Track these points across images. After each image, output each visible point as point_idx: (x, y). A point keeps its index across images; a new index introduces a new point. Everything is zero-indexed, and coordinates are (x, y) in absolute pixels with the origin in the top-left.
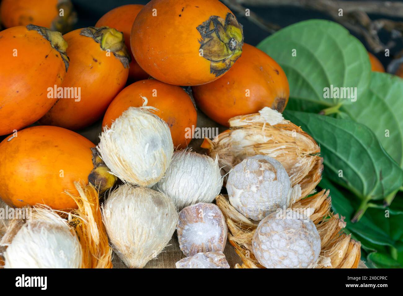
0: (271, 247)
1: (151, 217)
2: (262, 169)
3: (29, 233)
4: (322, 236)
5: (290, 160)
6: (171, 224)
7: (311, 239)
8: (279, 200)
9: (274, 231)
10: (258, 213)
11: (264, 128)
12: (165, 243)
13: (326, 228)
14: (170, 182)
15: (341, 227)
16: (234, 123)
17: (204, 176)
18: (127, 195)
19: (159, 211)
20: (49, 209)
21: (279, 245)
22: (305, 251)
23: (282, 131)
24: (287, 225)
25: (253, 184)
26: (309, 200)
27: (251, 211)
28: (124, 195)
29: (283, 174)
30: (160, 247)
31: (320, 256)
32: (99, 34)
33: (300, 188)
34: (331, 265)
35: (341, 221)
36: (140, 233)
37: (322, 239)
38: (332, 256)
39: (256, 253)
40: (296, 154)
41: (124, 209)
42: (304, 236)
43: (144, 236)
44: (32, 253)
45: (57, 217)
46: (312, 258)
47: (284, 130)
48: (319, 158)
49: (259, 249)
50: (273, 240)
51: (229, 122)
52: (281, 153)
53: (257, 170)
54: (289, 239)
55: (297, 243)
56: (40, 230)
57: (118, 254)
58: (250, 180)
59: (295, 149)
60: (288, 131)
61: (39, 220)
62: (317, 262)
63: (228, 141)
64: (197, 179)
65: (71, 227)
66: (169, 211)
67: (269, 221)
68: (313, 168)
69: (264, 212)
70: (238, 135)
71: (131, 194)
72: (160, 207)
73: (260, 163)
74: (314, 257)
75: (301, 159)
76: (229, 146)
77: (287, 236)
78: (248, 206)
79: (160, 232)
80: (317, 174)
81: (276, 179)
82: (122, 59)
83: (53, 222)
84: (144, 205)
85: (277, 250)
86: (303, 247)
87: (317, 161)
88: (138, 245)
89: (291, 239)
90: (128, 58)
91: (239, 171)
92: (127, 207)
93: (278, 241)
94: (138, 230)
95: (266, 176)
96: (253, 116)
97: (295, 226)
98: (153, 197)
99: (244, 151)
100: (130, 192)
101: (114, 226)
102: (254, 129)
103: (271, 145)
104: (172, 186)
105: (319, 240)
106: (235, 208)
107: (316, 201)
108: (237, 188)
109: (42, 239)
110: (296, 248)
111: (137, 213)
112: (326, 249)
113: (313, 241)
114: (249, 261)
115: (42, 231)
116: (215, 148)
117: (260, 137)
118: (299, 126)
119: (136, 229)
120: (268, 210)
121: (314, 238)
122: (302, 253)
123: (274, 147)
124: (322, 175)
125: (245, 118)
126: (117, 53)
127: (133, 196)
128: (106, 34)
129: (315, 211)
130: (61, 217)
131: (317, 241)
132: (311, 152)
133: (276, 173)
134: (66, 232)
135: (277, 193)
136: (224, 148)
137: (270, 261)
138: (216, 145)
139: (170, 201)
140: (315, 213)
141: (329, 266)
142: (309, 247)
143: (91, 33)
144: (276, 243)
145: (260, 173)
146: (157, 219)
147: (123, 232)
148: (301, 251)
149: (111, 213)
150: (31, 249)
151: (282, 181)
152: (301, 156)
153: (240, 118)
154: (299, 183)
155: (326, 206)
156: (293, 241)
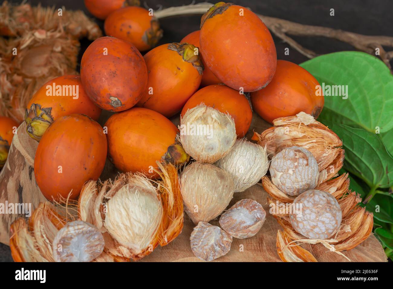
0: (304, 219)
1: (214, 187)
2: (297, 157)
3: (126, 192)
4: (343, 210)
5: (319, 151)
6: (229, 193)
7: (334, 212)
8: (310, 181)
9: (306, 207)
10: (293, 190)
11: (300, 126)
12: (224, 207)
13: (346, 202)
14: (229, 162)
15: (358, 202)
16: (277, 122)
17: (255, 159)
18: (198, 169)
19: (221, 182)
20: (145, 178)
21: (310, 217)
22: (330, 221)
23: (313, 129)
24: (315, 202)
25: (290, 168)
26: (333, 181)
27: (288, 189)
28: (196, 169)
29: (313, 162)
30: (220, 210)
31: (342, 224)
32: (181, 48)
33: (327, 172)
34: (350, 231)
35: (358, 197)
36: (206, 198)
37: (343, 211)
38: (351, 224)
39: (293, 223)
40: (324, 147)
41: (195, 179)
42: (329, 210)
43: (208, 201)
44: (125, 207)
45: (150, 185)
46: (336, 226)
47: (315, 128)
48: (342, 150)
49: (295, 221)
50: (305, 214)
51: (273, 122)
52: (312, 146)
53: (294, 158)
54: (318, 213)
55: (324, 216)
56: (135, 191)
57: (187, 213)
58: (288, 165)
59: (323, 142)
60: (318, 129)
61: (137, 184)
62: (340, 229)
63: (272, 135)
64: (250, 162)
65: (158, 194)
66: (228, 183)
67: (302, 199)
68: (337, 157)
69: (298, 189)
70: (279, 131)
71: (201, 168)
72: (222, 180)
73: (295, 152)
74: (337, 225)
75: (328, 150)
76: (273, 139)
77: (316, 211)
78: (286, 185)
79: (221, 198)
80: (340, 161)
81: (307, 165)
82: (198, 68)
83: (146, 187)
84: (210, 178)
85: (309, 221)
86: (329, 218)
87: (340, 152)
88: (203, 207)
89: (319, 212)
90: (202, 67)
91: (280, 158)
92: (197, 178)
93: (309, 214)
94: (204, 196)
95: (300, 162)
96: (292, 118)
97: (321, 202)
98: (217, 172)
99: (285, 143)
100: (200, 167)
101: (187, 192)
102: (292, 127)
103: (305, 140)
104: (231, 166)
105: (341, 212)
106: (276, 186)
107: (338, 182)
108: (277, 171)
109: (135, 198)
110: (323, 219)
111: (204, 183)
112: (346, 219)
113: (336, 213)
114: (288, 228)
115: (136, 192)
116: (262, 140)
117: (297, 133)
118: (326, 126)
119: (203, 195)
120: (301, 188)
121: (337, 211)
122: (328, 223)
123: (307, 141)
124: (343, 162)
125: (285, 119)
126: (195, 63)
127: (202, 170)
128: (187, 48)
129: (337, 189)
130: (153, 185)
131: (339, 213)
132: (335, 145)
133: (307, 160)
134: (153, 196)
135: (308, 176)
136: (269, 140)
137: (304, 229)
138: (263, 138)
139: (230, 176)
140: (337, 191)
141: (349, 231)
142: (333, 218)
143: (176, 48)
144: (308, 216)
145: (295, 160)
146: (219, 189)
147: (193, 196)
148: (327, 221)
149: (185, 181)
150: (126, 203)
151: (312, 166)
152: (327, 148)
153: (281, 119)
154: (326, 169)
155: (346, 185)
156: (321, 214)
